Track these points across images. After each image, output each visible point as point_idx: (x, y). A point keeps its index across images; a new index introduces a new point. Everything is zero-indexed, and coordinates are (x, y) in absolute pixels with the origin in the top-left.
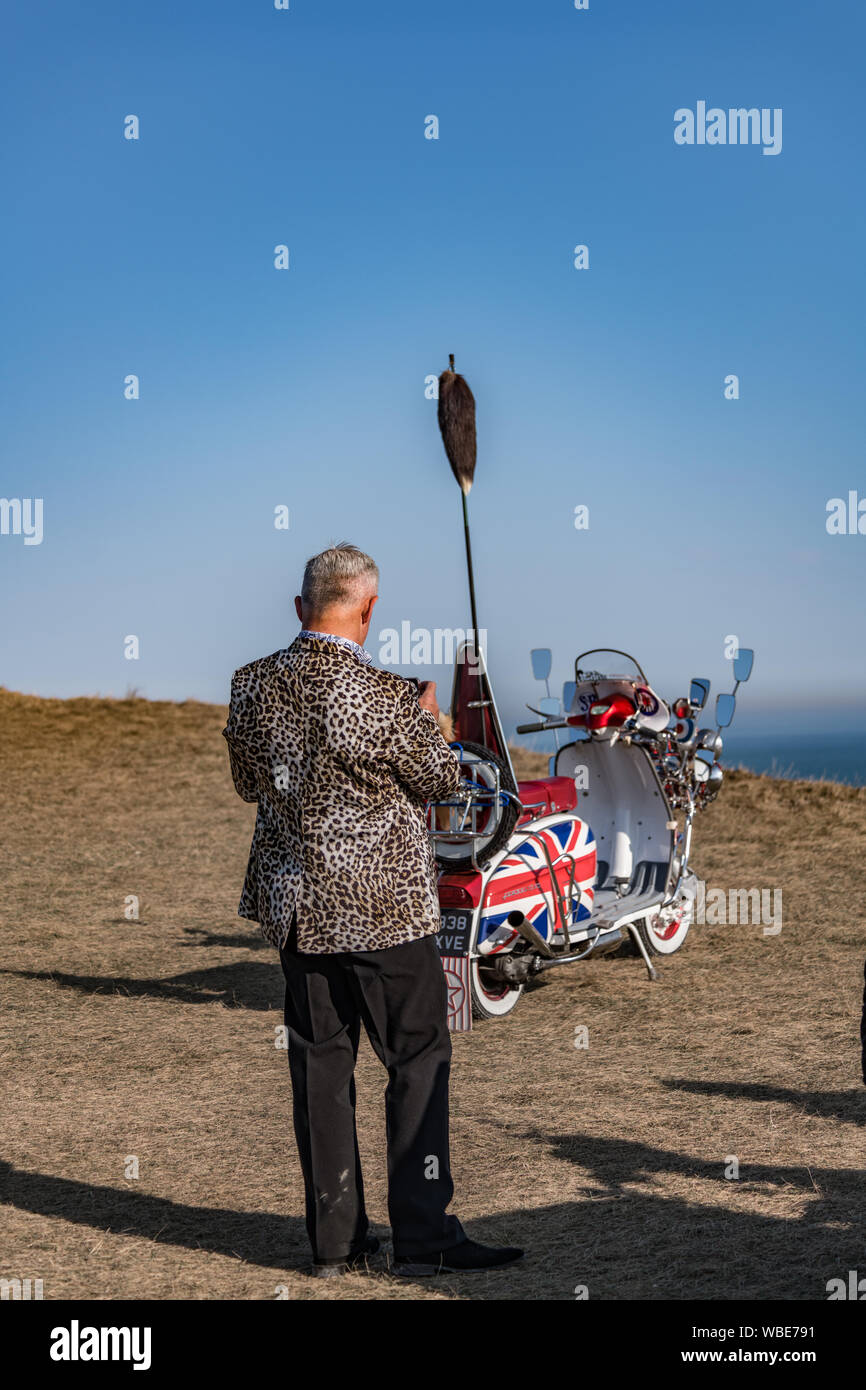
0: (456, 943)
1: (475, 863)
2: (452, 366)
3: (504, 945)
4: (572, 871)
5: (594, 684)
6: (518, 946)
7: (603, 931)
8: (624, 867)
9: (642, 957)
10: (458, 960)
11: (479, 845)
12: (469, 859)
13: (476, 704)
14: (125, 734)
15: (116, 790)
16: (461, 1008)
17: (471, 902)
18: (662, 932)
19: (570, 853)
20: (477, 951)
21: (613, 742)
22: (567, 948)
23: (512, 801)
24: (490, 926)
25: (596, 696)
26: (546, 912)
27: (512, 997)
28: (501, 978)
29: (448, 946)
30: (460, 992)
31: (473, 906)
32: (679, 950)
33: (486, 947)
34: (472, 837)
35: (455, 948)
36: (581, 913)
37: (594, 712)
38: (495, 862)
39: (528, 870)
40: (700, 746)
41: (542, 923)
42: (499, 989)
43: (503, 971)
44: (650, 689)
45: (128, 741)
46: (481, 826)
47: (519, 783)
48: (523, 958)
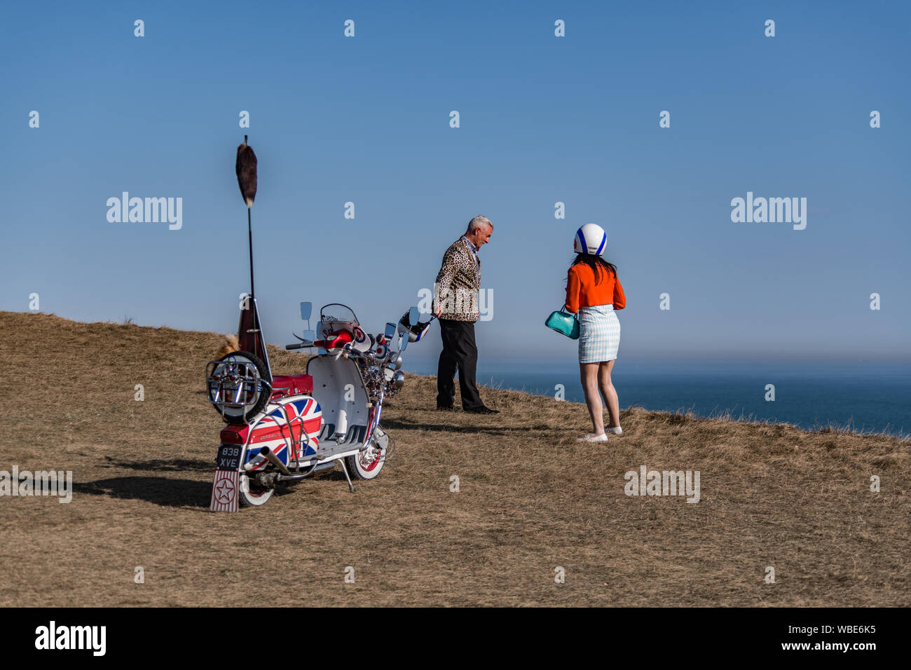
0: (232, 463)
1: (245, 419)
2: (246, 142)
3: (259, 466)
4: (304, 427)
5: (331, 324)
6: (268, 467)
7: (319, 462)
8: (343, 428)
9: (347, 481)
10: (233, 473)
11: (247, 409)
12: (242, 416)
13: (251, 330)
14: (117, 346)
15: (101, 379)
16: (233, 499)
17: (241, 441)
18: (367, 467)
19: (302, 417)
20: (243, 468)
21: (338, 357)
22: (297, 470)
23: (267, 386)
24: (252, 455)
25: (332, 330)
26: (286, 448)
27: (266, 496)
28: (258, 484)
29: (228, 464)
30: (233, 491)
31: (243, 443)
32: (375, 477)
33: (249, 466)
34: (243, 406)
35: (232, 466)
36: (309, 451)
37: (329, 339)
38: (257, 419)
39: (276, 425)
40: (389, 361)
41: (283, 455)
42: (259, 491)
43: (260, 481)
44: (359, 327)
45: (118, 350)
46: (249, 400)
47: (273, 376)
48: (272, 474)
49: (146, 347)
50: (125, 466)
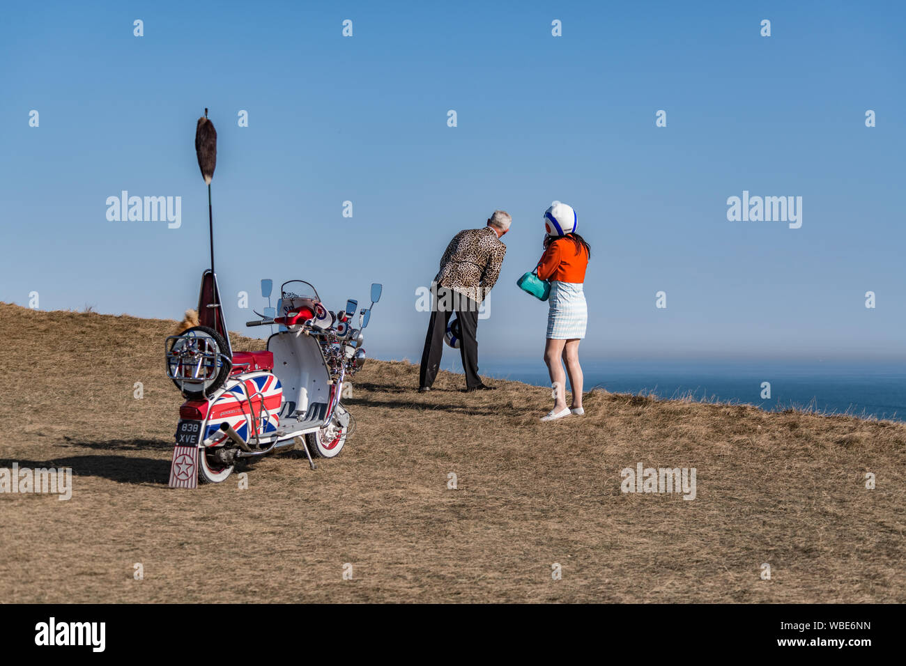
0: (192, 439)
1: (204, 394)
2: (206, 115)
3: (219, 442)
4: (264, 403)
5: (292, 300)
6: (227, 443)
7: (280, 438)
8: (304, 405)
9: (308, 459)
10: (192, 449)
11: (207, 384)
12: (201, 392)
13: (211, 305)
14: (77, 333)
15: (60, 364)
16: (192, 475)
17: (201, 417)
18: (327, 445)
19: (263, 394)
20: (203, 444)
21: (299, 334)
22: (257, 446)
23: (227, 361)
24: (211, 431)
25: (293, 307)
26: (246, 425)
27: (227, 473)
28: (218, 461)
29: (187, 440)
30: (192, 467)
31: (202, 419)
32: (336, 456)
33: (208, 442)
34: (203, 381)
35: (191, 442)
36: (269, 428)
37: (289, 316)
38: (217, 394)
39: (236, 401)
40: (351, 338)
41: (243, 431)
42: (218, 468)
43: (219, 457)
44: (321, 304)
45: (78, 337)
46: (208, 376)
47: (233, 352)
48: (231, 450)
49: (106, 334)
50: (84, 445)
